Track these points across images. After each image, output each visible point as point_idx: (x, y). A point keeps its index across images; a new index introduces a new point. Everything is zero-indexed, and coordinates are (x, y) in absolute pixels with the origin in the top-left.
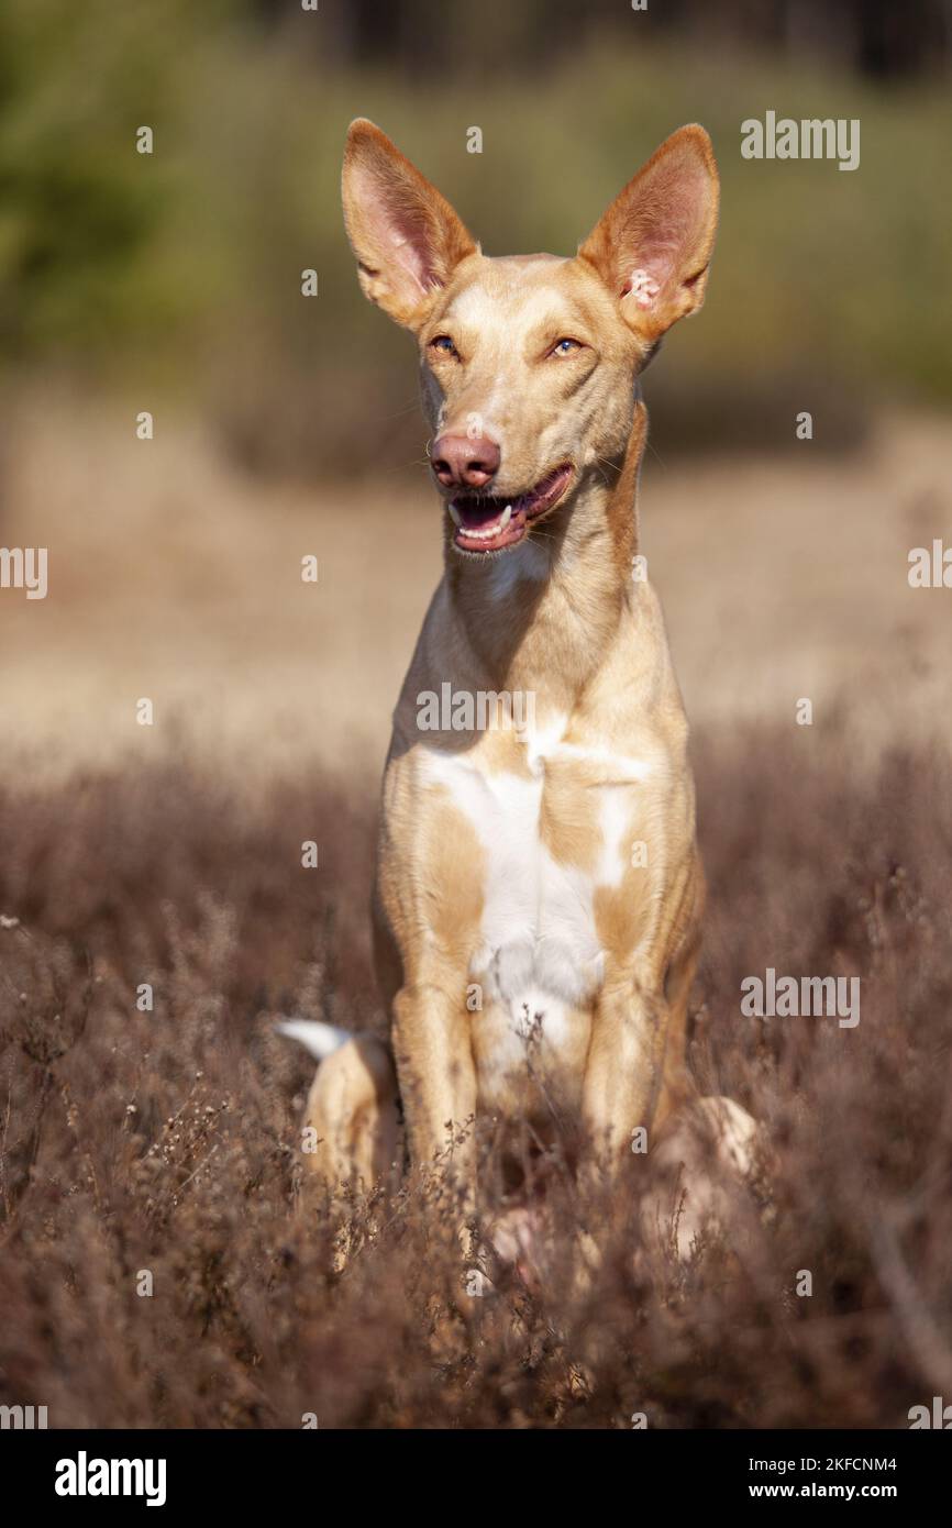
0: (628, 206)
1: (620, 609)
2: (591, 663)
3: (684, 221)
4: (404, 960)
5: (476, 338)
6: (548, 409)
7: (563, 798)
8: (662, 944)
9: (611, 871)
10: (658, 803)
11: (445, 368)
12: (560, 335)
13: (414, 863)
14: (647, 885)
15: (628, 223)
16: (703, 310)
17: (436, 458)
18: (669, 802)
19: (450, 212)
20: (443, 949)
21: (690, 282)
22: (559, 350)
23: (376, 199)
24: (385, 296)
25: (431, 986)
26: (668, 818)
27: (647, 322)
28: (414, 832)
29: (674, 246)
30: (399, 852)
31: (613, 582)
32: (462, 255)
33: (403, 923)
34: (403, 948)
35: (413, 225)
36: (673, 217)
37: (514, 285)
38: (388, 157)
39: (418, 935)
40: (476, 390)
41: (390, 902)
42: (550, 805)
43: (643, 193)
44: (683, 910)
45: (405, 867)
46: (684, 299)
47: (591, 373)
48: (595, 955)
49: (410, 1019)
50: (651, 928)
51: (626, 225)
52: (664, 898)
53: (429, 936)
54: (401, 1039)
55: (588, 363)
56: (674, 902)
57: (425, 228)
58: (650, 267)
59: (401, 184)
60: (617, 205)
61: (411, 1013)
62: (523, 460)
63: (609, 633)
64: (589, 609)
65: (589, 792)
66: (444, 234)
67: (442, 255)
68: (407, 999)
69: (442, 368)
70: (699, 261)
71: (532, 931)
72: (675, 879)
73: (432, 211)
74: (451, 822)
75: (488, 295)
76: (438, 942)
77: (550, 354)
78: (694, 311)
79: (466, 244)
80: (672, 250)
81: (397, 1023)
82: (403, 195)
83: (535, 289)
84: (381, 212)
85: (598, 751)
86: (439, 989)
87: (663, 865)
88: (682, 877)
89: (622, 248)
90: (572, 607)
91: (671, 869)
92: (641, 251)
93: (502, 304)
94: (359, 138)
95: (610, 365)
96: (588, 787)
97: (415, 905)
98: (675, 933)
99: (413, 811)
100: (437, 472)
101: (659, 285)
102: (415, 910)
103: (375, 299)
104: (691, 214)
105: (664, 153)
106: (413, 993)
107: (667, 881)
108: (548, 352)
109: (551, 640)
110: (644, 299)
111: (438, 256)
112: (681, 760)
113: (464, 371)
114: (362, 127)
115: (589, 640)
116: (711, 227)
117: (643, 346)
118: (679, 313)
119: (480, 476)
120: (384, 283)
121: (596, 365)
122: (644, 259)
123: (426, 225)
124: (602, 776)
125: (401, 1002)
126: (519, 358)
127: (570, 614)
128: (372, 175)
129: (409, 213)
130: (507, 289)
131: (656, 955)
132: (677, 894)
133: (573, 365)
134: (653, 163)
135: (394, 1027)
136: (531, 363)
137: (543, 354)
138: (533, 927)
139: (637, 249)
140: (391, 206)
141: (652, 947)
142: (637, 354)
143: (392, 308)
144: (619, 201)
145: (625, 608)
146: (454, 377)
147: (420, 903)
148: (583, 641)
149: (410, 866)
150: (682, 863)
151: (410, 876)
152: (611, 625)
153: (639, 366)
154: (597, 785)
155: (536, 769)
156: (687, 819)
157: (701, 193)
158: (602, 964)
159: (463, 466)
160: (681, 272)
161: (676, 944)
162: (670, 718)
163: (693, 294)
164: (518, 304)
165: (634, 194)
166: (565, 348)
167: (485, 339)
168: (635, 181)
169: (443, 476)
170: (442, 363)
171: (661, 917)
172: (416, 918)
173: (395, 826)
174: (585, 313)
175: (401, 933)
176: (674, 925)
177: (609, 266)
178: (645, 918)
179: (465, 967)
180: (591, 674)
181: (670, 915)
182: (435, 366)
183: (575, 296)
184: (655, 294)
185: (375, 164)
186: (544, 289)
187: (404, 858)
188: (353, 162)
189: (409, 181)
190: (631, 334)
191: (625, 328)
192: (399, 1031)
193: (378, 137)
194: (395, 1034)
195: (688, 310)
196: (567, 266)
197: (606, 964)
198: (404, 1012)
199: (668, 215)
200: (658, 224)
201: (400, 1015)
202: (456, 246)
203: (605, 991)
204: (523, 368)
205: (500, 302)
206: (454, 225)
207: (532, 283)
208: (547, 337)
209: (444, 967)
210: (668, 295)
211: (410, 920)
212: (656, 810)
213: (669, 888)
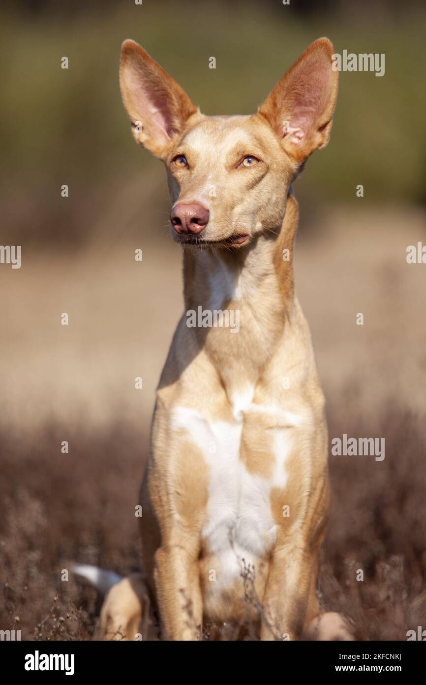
0: (286, 85)
1: (284, 323)
2: (267, 353)
3: (318, 94)
4: (162, 531)
5: (197, 156)
6: (238, 195)
7: (253, 435)
8: (309, 522)
9: (280, 478)
10: (306, 439)
11: (180, 173)
12: (246, 153)
13: (168, 475)
14: (300, 487)
15: (287, 95)
16: (328, 145)
17: (173, 216)
18: (313, 439)
19: (181, 91)
20: (184, 524)
21: (321, 129)
22: (245, 163)
23: (140, 86)
24: (147, 141)
25: (177, 546)
26: (313, 449)
27: (297, 151)
28: (168, 456)
29: (312, 109)
30: (159, 468)
31: (279, 306)
32: (190, 114)
33: (161, 509)
34: (161, 524)
35: (161, 100)
36: (312, 92)
37: (220, 128)
38: (144, 61)
39: (170, 516)
40: (197, 181)
41: (154, 497)
42: (245, 439)
43: (295, 77)
44: (320, 503)
45: (162, 477)
46: (318, 138)
47: (263, 177)
48: (270, 528)
49: (165, 565)
50: (302, 513)
51: (285, 96)
52: (310, 495)
53: (177, 516)
54: (160, 576)
55: (262, 171)
56: (316, 498)
57: (168, 101)
58: (299, 122)
59: (153, 76)
60: (280, 84)
61: (166, 561)
62: (222, 220)
63: (278, 335)
64: (266, 320)
65: (267, 432)
66: (179, 104)
67: (178, 116)
68: (163, 554)
69: (179, 173)
70: (326, 117)
71: (235, 513)
72: (317, 484)
73: (171, 91)
74: (189, 450)
75: (204, 132)
76: (182, 520)
77: (240, 165)
78: (324, 146)
79: (191, 109)
80: (312, 112)
81: (157, 568)
82: (154, 83)
83: (232, 129)
84: (143, 94)
85: (271, 409)
86: (182, 548)
87: (310, 476)
88: (320, 484)
89: (283, 110)
90: (255, 317)
91: (314, 478)
92: (294, 112)
93: (213, 137)
94: (129, 51)
95: (274, 174)
96: (266, 429)
97: (168, 499)
98: (317, 516)
99: (168, 445)
100: (174, 224)
101: (304, 132)
102: (169, 502)
103: (141, 144)
104: (323, 90)
105: (307, 54)
106: (167, 550)
107: (311, 485)
108: (239, 163)
109: (244, 338)
110: (295, 140)
111: (175, 117)
112: (320, 415)
113: (191, 174)
114: (129, 44)
115: (266, 339)
116: (334, 96)
117: (294, 165)
118: (315, 146)
119: (198, 227)
120: (147, 134)
121: (266, 172)
122: (296, 116)
123: (168, 100)
124: (274, 423)
125: (159, 555)
126: (222, 166)
127: (254, 322)
128: (136, 72)
129: (158, 93)
130: (216, 129)
131: (305, 528)
132: (317, 493)
133: (253, 171)
134: (300, 60)
135: (155, 570)
136: (229, 169)
137: (236, 164)
138: (236, 511)
139: (292, 111)
140: (148, 89)
141: (303, 523)
142: (290, 170)
143: (151, 147)
144: (281, 82)
145: (287, 323)
146: (185, 178)
147: (172, 497)
148: (262, 339)
149: (166, 476)
150: (320, 476)
151: (166, 482)
152: (278, 332)
153: (292, 176)
154: (271, 428)
155: (239, 418)
156: (323, 450)
157: (328, 77)
158: (275, 533)
159: (188, 220)
160: (317, 123)
161: (316, 522)
162: (313, 391)
163: (323, 136)
164: (222, 137)
165: (290, 79)
166: (249, 162)
167: (202, 156)
168: (290, 71)
169: (177, 227)
170: (179, 171)
171: (308, 506)
172: (169, 507)
173: (158, 453)
174: (260, 143)
175: (160, 515)
176: (315, 512)
177: (275, 119)
178: (299, 506)
179: (197, 534)
180: (268, 360)
181: (313, 505)
182: (175, 173)
183: (254, 133)
184: (303, 137)
185: (138, 66)
186: (237, 129)
187: (162, 472)
188: (125, 65)
189: (157, 74)
190: (288, 157)
191: (284, 154)
192: (159, 572)
193: (138, 50)
194: (156, 574)
195: (320, 145)
196: (251, 118)
197: (277, 533)
198: (162, 561)
199: (309, 91)
200: (304, 96)
201: (159, 563)
202: (186, 110)
203: (277, 549)
204: (224, 172)
205: (212, 136)
206: (184, 99)
207: (230, 127)
208: (238, 154)
209: (185, 535)
210: (309, 137)
211: (166, 507)
212: (306, 444)
213: (313, 489)
